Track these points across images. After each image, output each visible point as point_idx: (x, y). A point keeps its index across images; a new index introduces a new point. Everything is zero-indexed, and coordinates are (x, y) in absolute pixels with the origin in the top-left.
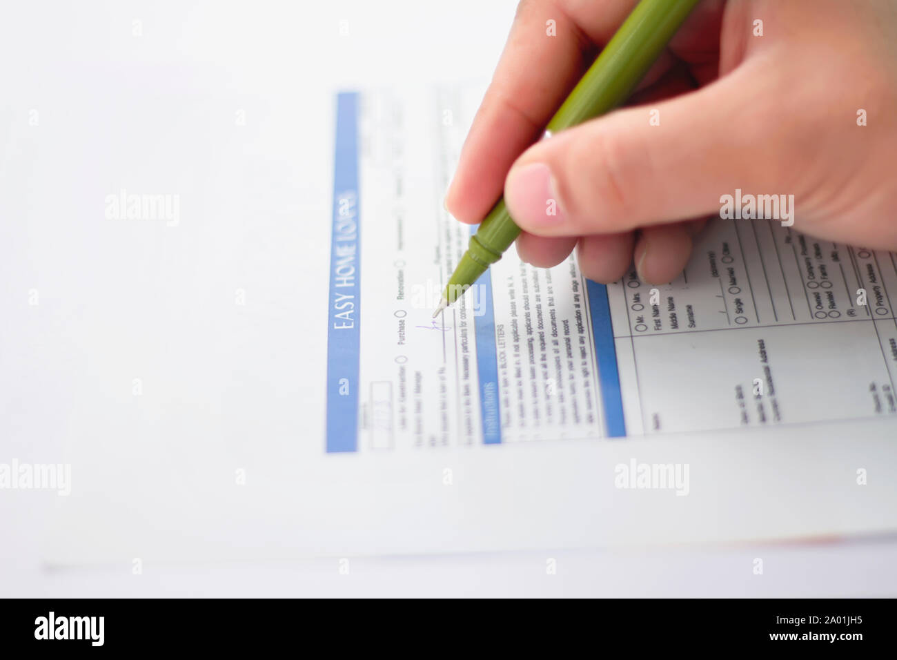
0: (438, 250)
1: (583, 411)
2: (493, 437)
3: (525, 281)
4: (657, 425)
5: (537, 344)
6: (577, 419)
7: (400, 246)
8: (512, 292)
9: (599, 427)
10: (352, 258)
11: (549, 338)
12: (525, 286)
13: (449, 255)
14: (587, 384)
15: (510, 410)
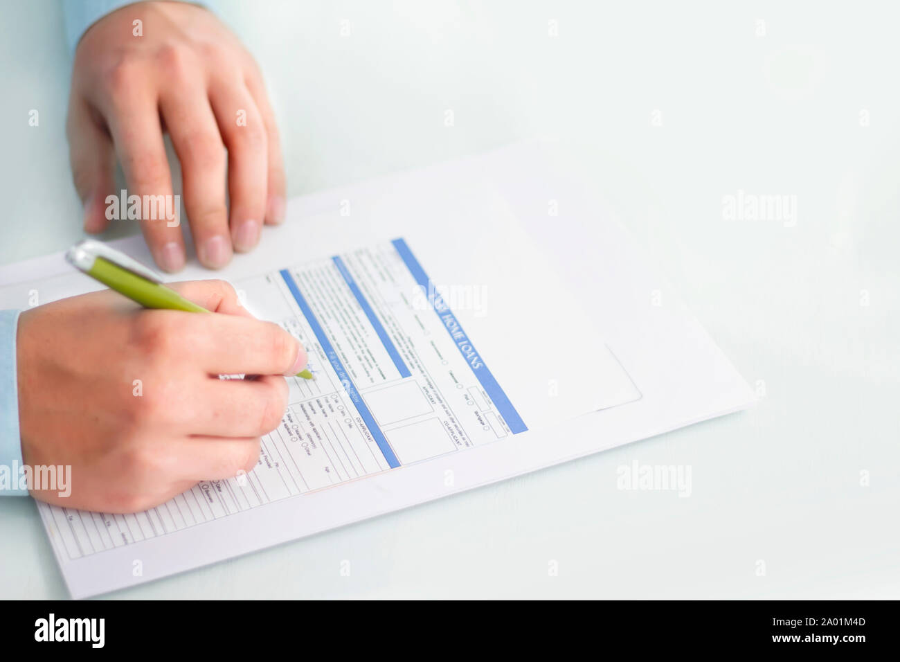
0: (413, 345)
1: (302, 277)
2: (336, 260)
3: (360, 335)
4: (268, 278)
5: (338, 304)
6: (304, 274)
7: (433, 344)
8: (363, 328)
9: (293, 273)
10: (453, 332)
11: (334, 308)
12: (358, 333)
13: (405, 343)
14: (307, 291)
15: (335, 273)
